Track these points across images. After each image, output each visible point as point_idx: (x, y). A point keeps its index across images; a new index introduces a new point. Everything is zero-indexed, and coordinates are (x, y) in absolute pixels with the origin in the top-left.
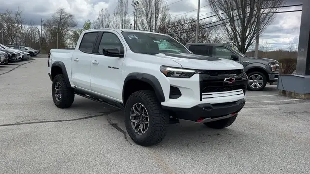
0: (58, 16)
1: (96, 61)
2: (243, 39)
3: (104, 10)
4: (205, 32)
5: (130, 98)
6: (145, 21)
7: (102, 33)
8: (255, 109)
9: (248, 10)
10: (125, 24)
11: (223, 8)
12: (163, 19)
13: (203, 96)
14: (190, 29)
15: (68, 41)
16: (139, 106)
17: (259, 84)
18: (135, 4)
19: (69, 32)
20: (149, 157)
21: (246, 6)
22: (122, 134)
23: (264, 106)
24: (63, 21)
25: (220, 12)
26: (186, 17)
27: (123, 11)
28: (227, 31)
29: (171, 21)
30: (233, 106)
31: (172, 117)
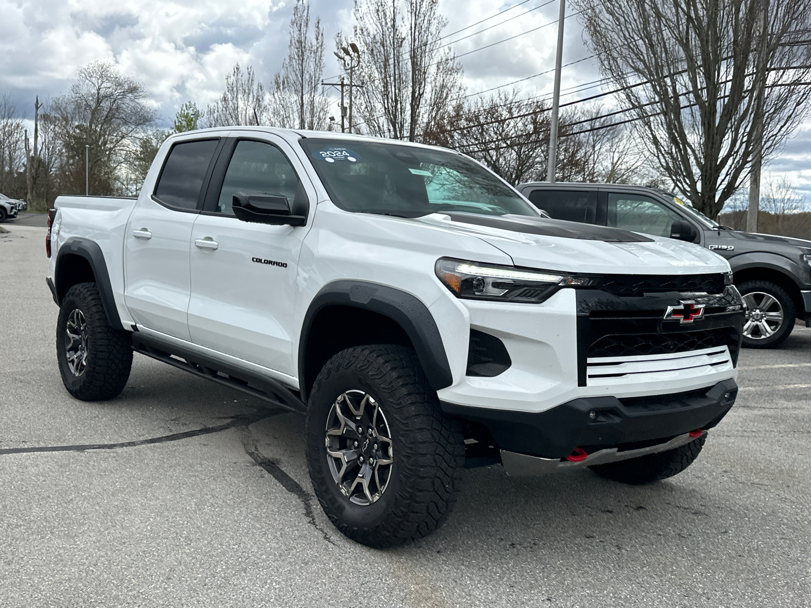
0: (89, 89)
1: (210, 239)
2: (711, 172)
3: (243, 69)
4: (580, 145)
5: (324, 370)
6: (379, 106)
7: (232, 143)
8: (763, 412)
9: (725, 73)
10: (312, 117)
11: (641, 66)
12: (438, 103)
13: (590, 371)
14: (529, 135)
15: (123, 171)
16: (357, 399)
17: (770, 323)
18: (347, 53)
19: (126, 141)
20: (391, 591)
21: (718, 60)
22: (294, 499)
23: (790, 405)
24: (106, 104)
25: (632, 80)
26: (515, 94)
27: (307, 76)
28: (655, 141)
29: (466, 109)
30: (697, 405)
31: (472, 441)
